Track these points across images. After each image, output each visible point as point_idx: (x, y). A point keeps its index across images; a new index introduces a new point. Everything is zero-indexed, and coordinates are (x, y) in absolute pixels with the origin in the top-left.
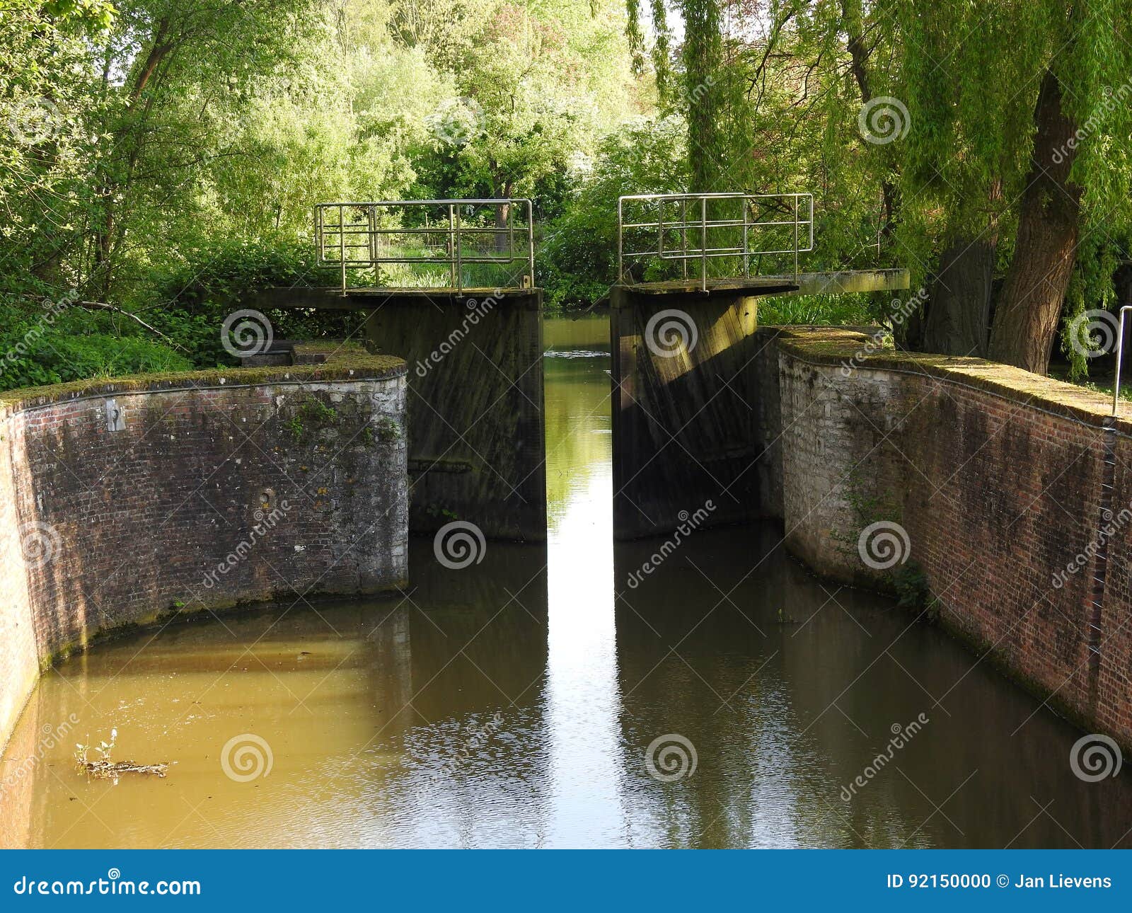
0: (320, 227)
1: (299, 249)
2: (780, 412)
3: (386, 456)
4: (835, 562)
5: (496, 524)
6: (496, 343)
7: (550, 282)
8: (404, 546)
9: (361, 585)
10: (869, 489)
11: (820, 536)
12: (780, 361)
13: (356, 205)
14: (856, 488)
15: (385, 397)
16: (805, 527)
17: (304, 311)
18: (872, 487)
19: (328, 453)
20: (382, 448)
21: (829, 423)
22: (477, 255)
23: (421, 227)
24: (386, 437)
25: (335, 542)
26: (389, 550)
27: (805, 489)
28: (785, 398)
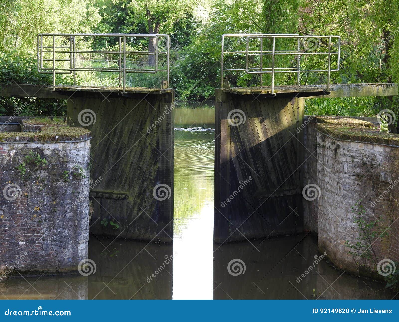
0: (41, 48)
1: (28, 61)
2: (317, 168)
3: (76, 188)
4: (347, 260)
5: (143, 231)
6: (146, 121)
7: (181, 85)
8: (86, 244)
9: (59, 266)
10: (369, 217)
11: (339, 244)
12: (318, 137)
13: (63, 35)
14: (362, 216)
15: (77, 153)
16: (330, 239)
17: (29, 98)
18: (371, 215)
19: (41, 186)
20: (74, 184)
21: (346, 176)
22: (137, 68)
23: (103, 49)
24: (77, 176)
25: (44, 240)
26: (77, 246)
27: (331, 216)
28: (320, 160)
